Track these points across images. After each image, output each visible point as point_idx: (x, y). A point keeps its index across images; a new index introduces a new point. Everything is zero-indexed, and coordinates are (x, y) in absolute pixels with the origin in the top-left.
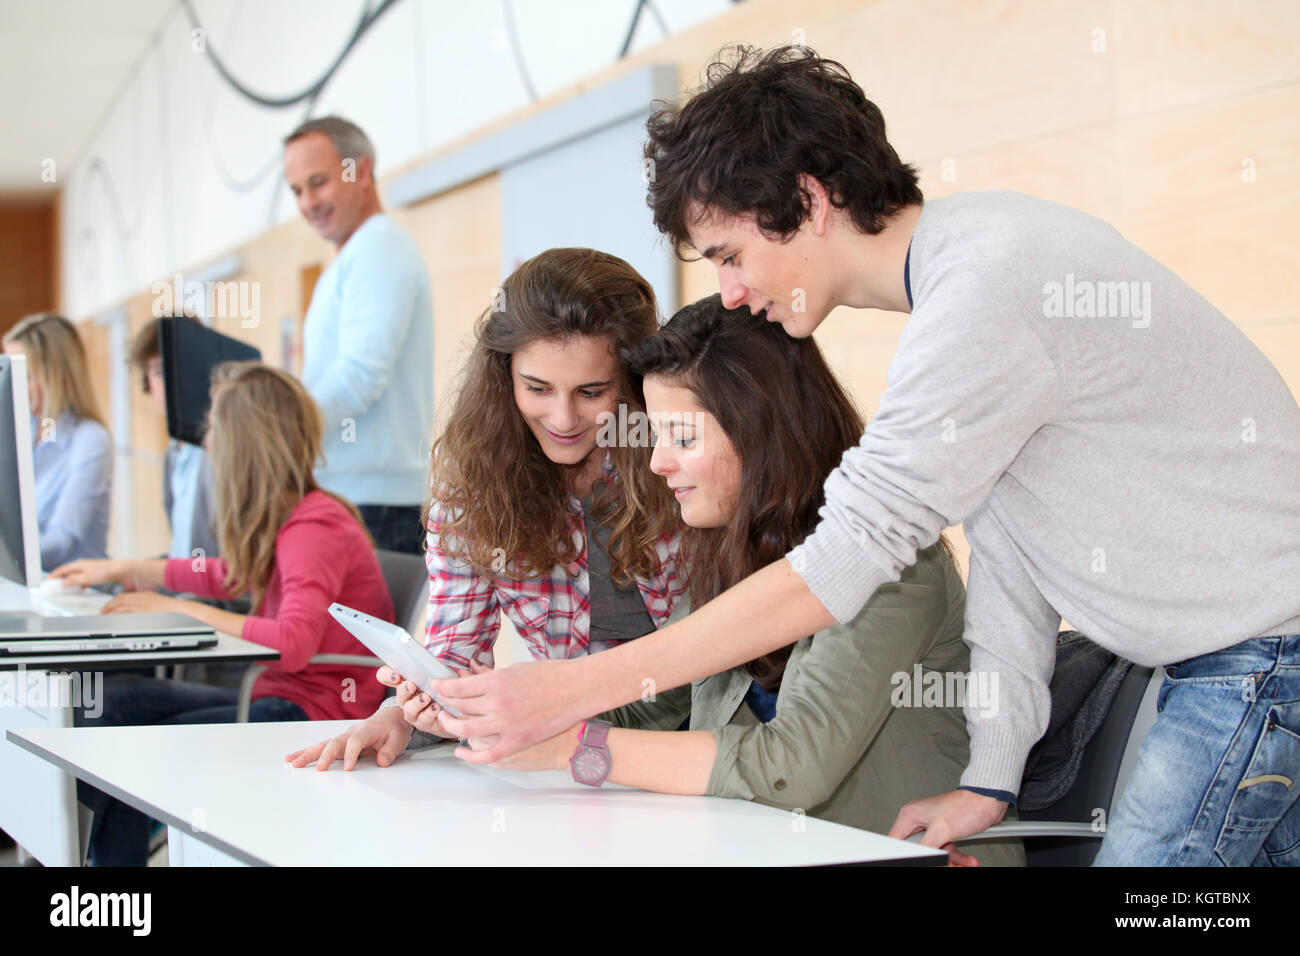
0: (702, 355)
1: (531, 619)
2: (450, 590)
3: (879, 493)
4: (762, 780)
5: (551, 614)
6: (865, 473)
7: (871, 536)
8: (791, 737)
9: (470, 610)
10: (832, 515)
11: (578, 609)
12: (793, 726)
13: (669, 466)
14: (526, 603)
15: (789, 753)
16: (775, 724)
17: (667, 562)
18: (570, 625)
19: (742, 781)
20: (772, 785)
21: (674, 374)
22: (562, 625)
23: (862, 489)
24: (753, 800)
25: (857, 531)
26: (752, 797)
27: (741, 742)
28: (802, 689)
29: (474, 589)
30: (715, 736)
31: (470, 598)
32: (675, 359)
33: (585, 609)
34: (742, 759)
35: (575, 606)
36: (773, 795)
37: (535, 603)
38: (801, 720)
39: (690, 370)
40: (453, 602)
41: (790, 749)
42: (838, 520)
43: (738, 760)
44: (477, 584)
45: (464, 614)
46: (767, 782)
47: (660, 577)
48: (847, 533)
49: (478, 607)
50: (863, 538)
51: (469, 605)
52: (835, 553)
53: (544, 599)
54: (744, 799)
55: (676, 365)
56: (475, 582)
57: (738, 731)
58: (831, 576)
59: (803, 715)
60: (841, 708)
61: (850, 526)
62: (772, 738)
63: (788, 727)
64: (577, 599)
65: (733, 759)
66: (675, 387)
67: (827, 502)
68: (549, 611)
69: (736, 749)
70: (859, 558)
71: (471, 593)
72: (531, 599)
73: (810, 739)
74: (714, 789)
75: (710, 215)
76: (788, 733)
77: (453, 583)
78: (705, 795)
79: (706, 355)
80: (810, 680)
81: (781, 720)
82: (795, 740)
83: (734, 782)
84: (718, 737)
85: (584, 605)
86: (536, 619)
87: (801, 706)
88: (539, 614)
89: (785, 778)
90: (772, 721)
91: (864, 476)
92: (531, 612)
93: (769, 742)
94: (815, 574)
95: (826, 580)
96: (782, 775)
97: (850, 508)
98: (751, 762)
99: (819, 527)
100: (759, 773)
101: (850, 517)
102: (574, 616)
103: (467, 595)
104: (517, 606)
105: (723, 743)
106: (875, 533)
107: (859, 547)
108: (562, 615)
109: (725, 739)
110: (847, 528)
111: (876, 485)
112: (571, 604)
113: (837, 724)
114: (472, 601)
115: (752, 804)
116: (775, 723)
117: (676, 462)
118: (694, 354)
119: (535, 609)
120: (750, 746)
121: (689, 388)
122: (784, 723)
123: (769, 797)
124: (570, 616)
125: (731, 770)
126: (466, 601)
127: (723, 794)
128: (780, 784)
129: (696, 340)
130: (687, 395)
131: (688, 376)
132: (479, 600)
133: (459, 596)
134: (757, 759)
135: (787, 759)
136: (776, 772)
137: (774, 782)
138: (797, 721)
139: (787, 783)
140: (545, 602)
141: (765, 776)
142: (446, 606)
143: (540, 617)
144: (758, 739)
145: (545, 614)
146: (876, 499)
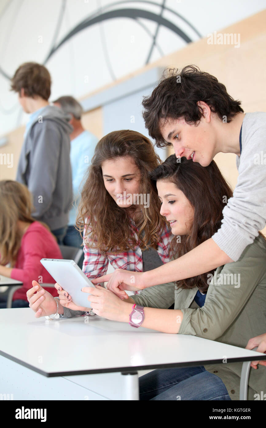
0: (177, 171)
1: (121, 266)
2: (89, 260)
3: (240, 211)
4: (199, 328)
5: (128, 263)
6: (235, 205)
7: (239, 226)
8: (210, 313)
9: (97, 267)
10: (226, 221)
11: (138, 261)
12: (210, 309)
13: (167, 212)
14: (119, 260)
15: (209, 319)
16: (203, 309)
17: (168, 245)
18: (135, 266)
19: (192, 328)
20: (202, 331)
21: (167, 178)
22: (132, 266)
23: (234, 211)
24: (195, 336)
25: (234, 225)
26: (195, 334)
27: (192, 314)
28: (214, 295)
29: (98, 259)
30: (182, 313)
31: (97, 263)
32: (168, 173)
33: (140, 261)
34: (192, 320)
35: (136, 260)
36: (203, 334)
37: (122, 260)
38: (213, 307)
39: (173, 176)
40: (91, 264)
41: (210, 318)
42: (227, 223)
43: (191, 321)
44: (100, 257)
45: (94, 269)
46: (201, 329)
47: (166, 250)
48: (231, 227)
49: (100, 266)
50: (237, 227)
51: (96, 265)
52: (228, 234)
53: (125, 258)
54: (192, 335)
55: (168, 175)
56: (99, 257)
57: (191, 310)
58: (227, 242)
59: (214, 305)
60: (227, 302)
61: (232, 224)
62: (203, 314)
63: (208, 310)
64: (137, 258)
65: (189, 320)
66: (168, 182)
67: (224, 218)
68: (127, 262)
69: (190, 316)
70: (236, 235)
71: (97, 261)
72: (121, 258)
73: (216, 314)
74: (181, 331)
75: (168, 121)
76: (208, 312)
77: (91, 257)
78: (178, 334)
79: (179, 171)
80: (217, 293)
81: (206, 307)
82: (211, 314)
83: (189, 329)
84: (184, 312)
85: (140, 260)
86: (123, 265)
87: (213, 302)
88: (124, 264)
89: (207, 328)
90: (202, 307)
91: (235, 206)
92: (121, 263)
93: (202, 315)
94: (221, 242)
95: (225, 244)
96: (206, 327)
97: (231, 218)
98: (195, 322)
99: (222, 226)
100: (198, 327)
101: (231, 220)
102: (136, 264)
103: (96, 262)
104: (116, 262)
105: (186, 314)
106: (241, 225)
107: (236, 231)
108: (132, 263)
109: (186, 313)
110: (231, 225)
111: (240, 208)
112: (135, 260)
113: (226, 308)
114: (97, 264)
115: (195, 337)
116: (203, 307)
117: (169, 211)
118: (174, 171)
119: (122, 262)
120: (195, 316)
121: (173, 182)
122: (207, 308)
123: (201, 335)
124: (135, 263)
125: (188, 324)
126: (95, 264)
127: (184, 333)
128: (205, 330)
129: (175, 166)
130: (173, 185)
131: (172, 178)
132: (100, 264)
133: (93, 262)
134: (197, 321)
135: (208, 321)
136: (204, 326)
137: (203, 329)
138: (212, 308)
139: (208, 330)
140: (126, 259)
141: (200, 327)
142: (88, 266)
143: (124, 265)
144: (198, 313)
145: (126, 264)
146: (240, 213)
